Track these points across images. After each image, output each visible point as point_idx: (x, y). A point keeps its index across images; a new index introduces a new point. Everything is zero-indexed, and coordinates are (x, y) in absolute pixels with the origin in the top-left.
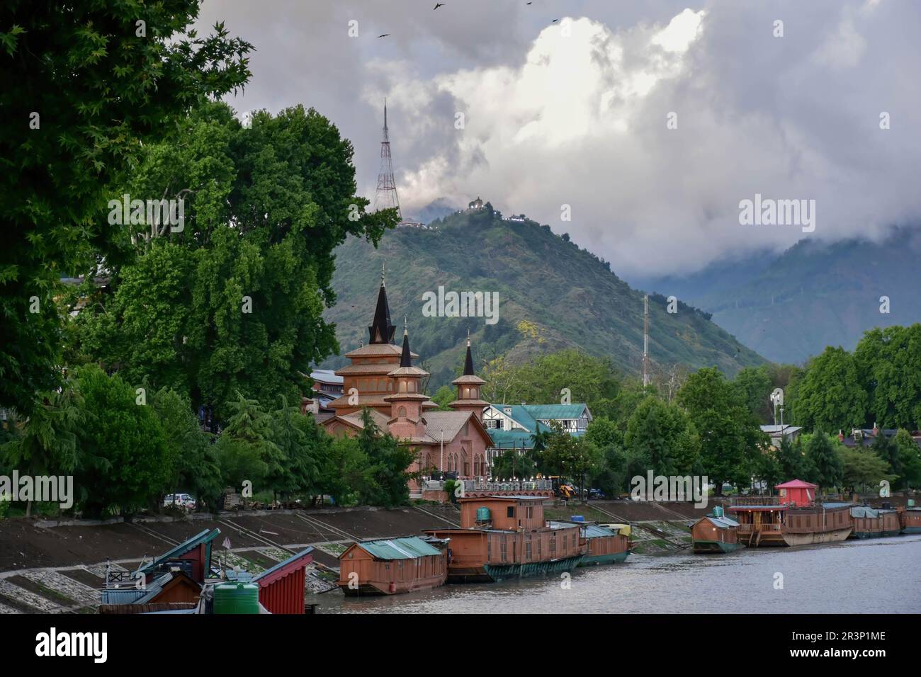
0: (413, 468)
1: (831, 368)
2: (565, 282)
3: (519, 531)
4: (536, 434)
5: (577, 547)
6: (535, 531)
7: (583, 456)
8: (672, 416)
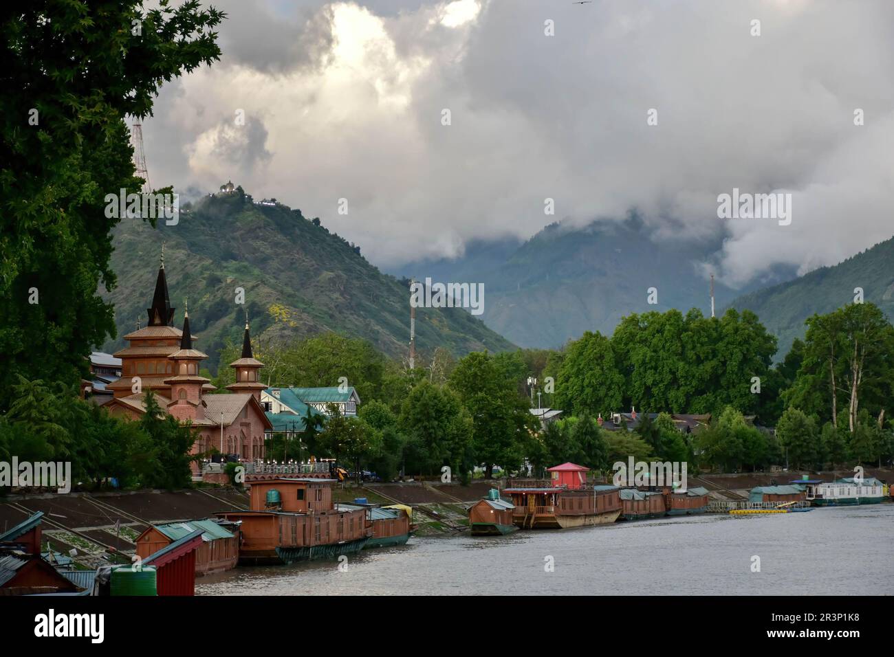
0: (194, 450)
1: (590, 352)
2: (316, 266)
3: (308, 513)
4: (307, 417)
5: (363, 530)
6: (324, 514)
7: (360, 439)
8: (446, 398)
